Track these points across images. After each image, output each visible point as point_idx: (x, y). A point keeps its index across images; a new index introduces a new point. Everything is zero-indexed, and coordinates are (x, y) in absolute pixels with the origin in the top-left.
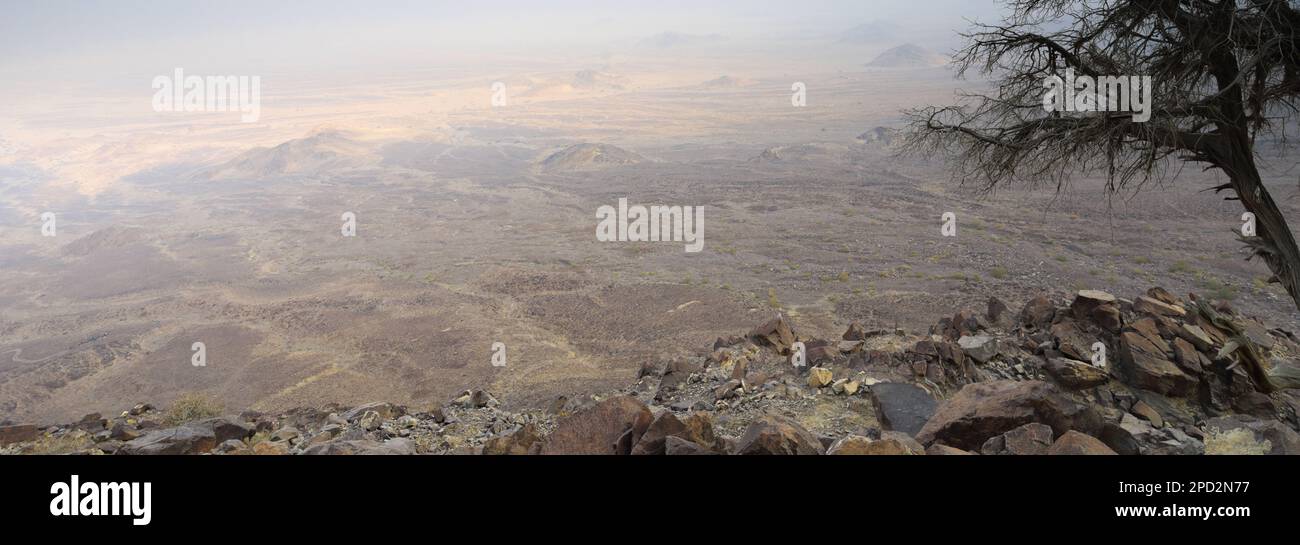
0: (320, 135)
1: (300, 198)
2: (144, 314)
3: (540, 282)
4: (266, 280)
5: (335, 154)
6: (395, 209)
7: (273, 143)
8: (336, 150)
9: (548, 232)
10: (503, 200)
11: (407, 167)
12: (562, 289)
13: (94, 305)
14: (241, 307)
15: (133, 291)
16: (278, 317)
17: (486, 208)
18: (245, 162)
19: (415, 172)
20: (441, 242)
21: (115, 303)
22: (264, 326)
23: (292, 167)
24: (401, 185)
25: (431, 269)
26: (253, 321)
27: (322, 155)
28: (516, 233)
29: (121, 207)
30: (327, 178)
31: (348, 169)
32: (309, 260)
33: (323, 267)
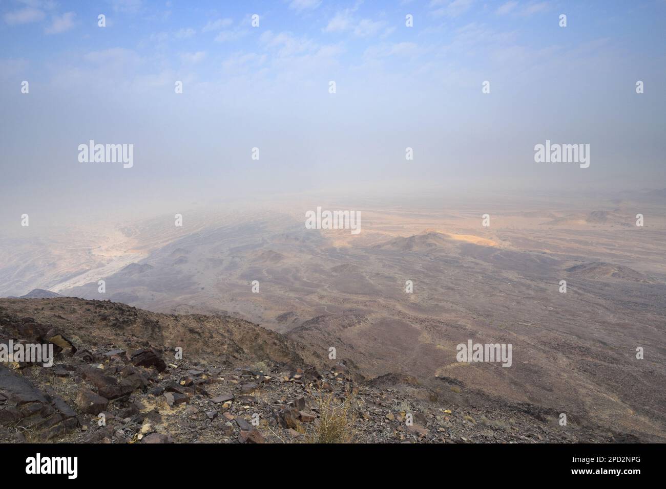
0: (429, 234)
1: (421, 265)
2: (366, 305)
3: (585, 352)
4: (414, 304)
5: (436, 245)
6: (473, 281)
7: (407, 235)
8: (437, 244)
9: (583, 319)
10: (543, 290)
11: (475, 258)
12: (605, 361)
13: (347, 296)
14: (406, 314)
15: (360, 294)
16: (424, 324)
17: (532, 293)
18: (395, 243)
19: (481, 262)
20: (506, 307)
21: (354, 297)
22: (417, 326)
23: (416, 248)
24: (473, 268)
25: (503, 321)
26: (412, 323)
27: (430, 245)
28: (558, 313)
29: (349, 255)
30: (433, 257)
31: (443, 254)
32: (432, 299)
33: (440, 304)
